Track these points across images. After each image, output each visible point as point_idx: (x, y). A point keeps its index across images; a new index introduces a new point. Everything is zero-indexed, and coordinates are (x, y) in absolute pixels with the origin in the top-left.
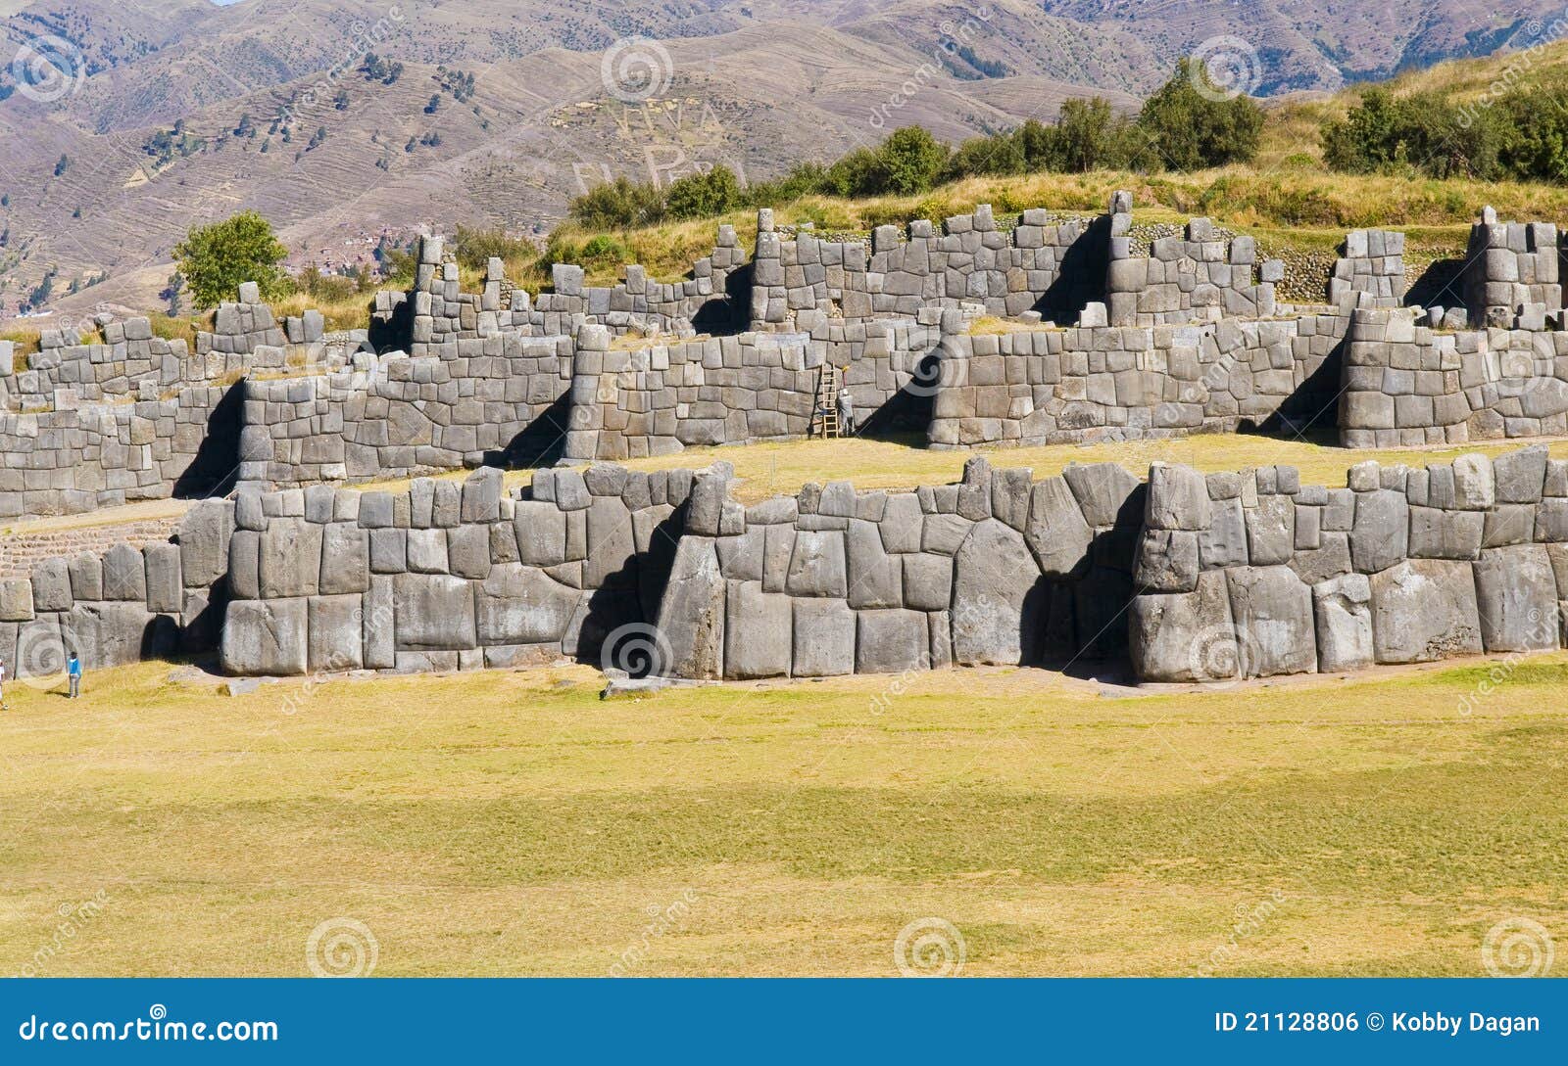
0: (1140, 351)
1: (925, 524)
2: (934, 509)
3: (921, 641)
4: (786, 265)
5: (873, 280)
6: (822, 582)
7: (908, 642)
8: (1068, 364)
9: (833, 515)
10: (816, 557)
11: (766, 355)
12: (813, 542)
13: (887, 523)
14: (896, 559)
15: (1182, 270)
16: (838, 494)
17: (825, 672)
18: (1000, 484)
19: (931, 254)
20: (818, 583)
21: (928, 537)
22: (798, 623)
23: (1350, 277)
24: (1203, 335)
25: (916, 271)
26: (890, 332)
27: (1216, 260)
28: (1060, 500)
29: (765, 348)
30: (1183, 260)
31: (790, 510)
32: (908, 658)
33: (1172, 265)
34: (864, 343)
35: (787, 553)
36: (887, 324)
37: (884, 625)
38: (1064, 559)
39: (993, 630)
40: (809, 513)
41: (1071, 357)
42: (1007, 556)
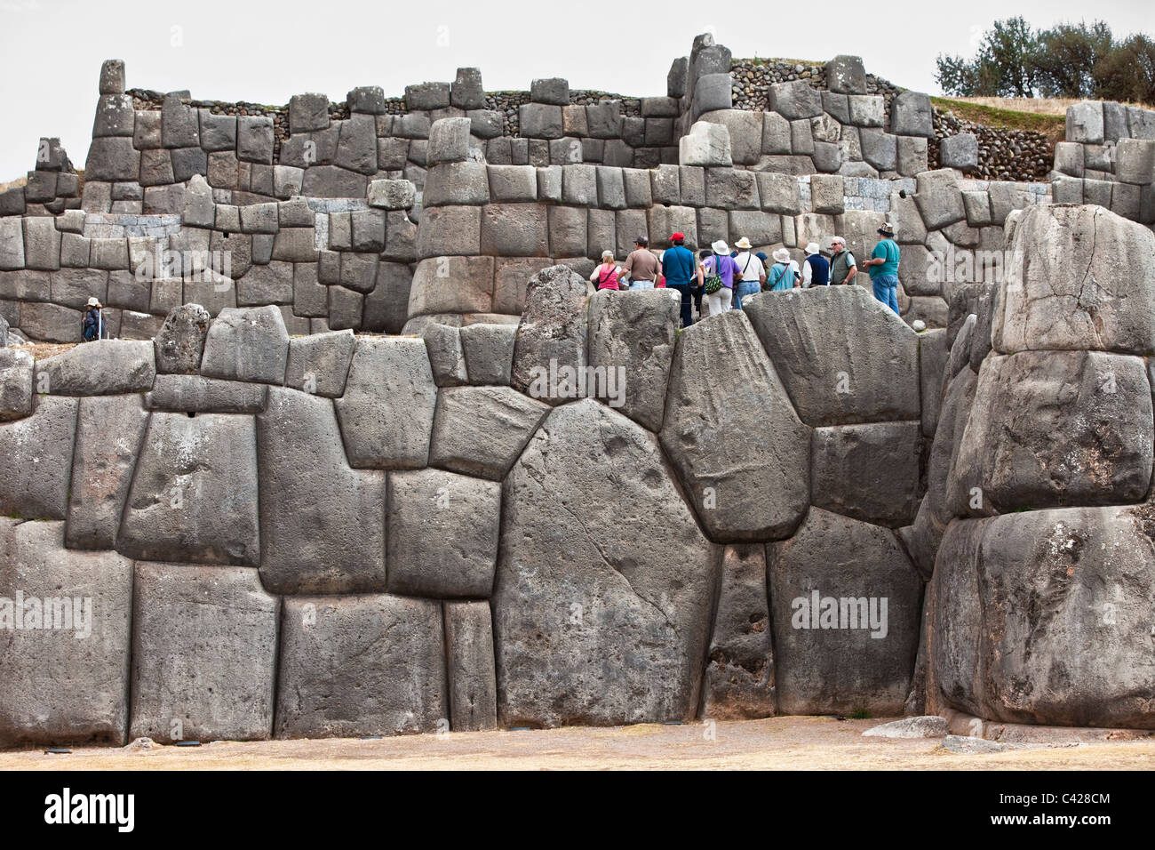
0: (789, 212)
1: (438, 407)
2: (461, 373)
3: (426, 665)
4: (144, 147)
5: (287, 175)
6: (205, 525)
7: (398, 668)
8: (663, 224)
9: (233, 377)
10: (192, 468)
11: (103, 249)
12: (188, 435)
13: (355, 398)
14: (374, 479)
15: (819, 135)
16: (246, 329)
17: (206, 730)
18: (607, 324)
19: (383, 141)
20: (195, 525)
21: (446, 431)
22: (147, 619)
23: (1079, 170)
24: (895, 195)
25: (356, 166)
26: (321, 218)
27: (873, 125)
28: (741, 360)
29: (101, 239)
30: (820, 119)
31: (138, 363)
32: (398, 705)
33: (801, 124)
34: (275, 234)
35: (125, 458)
36: (314, 206)
37: (344, 627)
38: (752, 491)
39: (593, 643)
40: (180, 371)
41: (668, 214)
42: (624, 478)
